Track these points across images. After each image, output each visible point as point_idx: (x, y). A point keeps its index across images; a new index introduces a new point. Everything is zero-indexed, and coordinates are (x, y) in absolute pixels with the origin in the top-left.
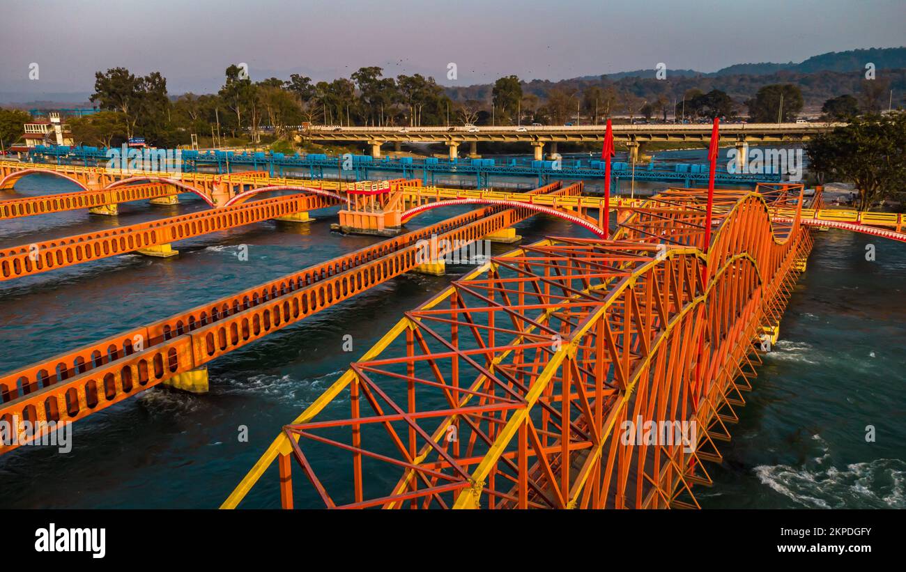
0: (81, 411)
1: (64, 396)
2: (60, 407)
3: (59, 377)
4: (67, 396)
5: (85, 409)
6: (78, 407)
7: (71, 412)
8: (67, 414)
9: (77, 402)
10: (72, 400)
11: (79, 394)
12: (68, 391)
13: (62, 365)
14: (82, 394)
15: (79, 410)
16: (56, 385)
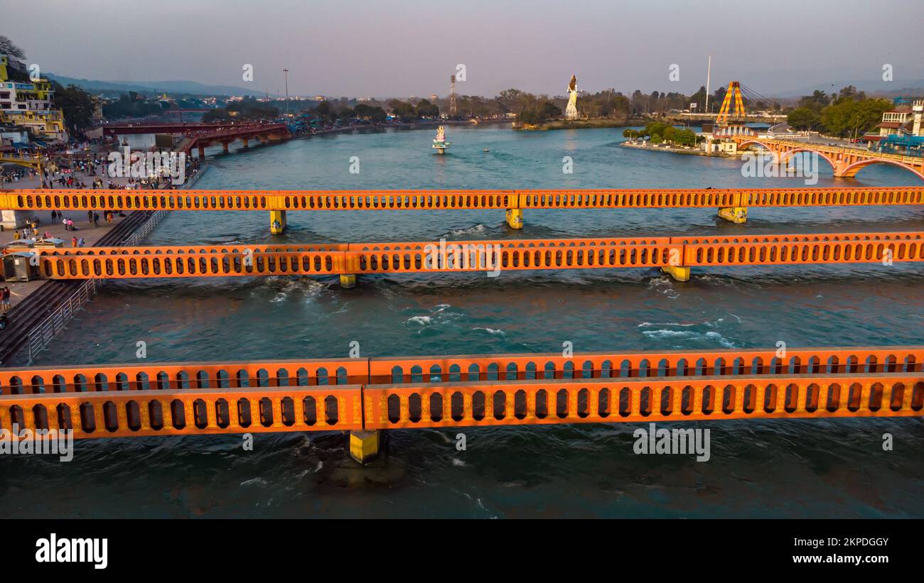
0: (861, 409)
1: (848, 388)
2: (842, 397)
3: (848, 368)
4: (851, 390)
5: (866, 410)
6: (859, 405)
7: (851, 406)
8: (846, 406)
9: (859, 399)
10: (855, 394)
11: (863, 392)
12: (854, 385)
13: (854, 358)
14: (866, 393)
15: (859, 408)
16: (843, 374)
